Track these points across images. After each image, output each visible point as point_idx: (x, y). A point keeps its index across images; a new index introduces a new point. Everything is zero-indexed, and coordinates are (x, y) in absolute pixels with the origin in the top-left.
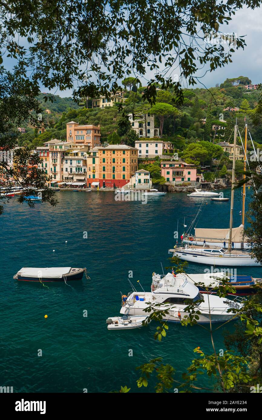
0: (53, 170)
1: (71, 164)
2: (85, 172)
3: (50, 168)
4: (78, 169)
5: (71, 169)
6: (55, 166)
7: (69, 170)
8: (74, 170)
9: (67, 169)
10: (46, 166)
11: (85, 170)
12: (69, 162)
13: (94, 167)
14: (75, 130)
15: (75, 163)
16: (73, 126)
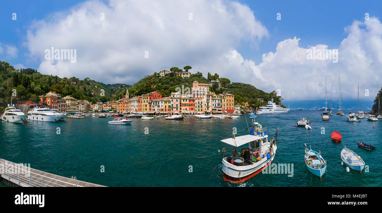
0: (207, 105)
1: (215, 102)
2: (221, 106)
3: (204, 104)
4: (219, 104)
5: (215, 104)
6: (208, 103)
7: (214, 105)
8: (217, 105)
9: (213, 104)
10: (202, 103)
11: (221, 104)
12: (214, 101)
13: (224, 104)
14: (199, 85)
15: (217, 101)
16: (198, 83)
